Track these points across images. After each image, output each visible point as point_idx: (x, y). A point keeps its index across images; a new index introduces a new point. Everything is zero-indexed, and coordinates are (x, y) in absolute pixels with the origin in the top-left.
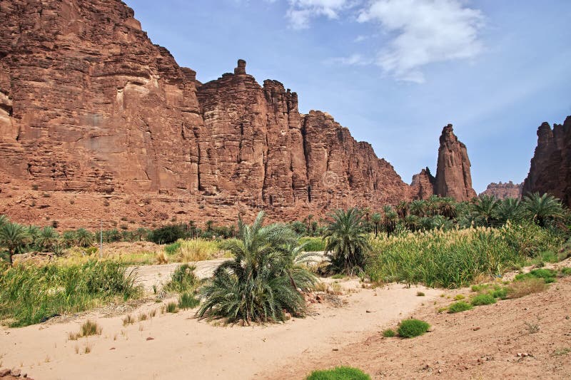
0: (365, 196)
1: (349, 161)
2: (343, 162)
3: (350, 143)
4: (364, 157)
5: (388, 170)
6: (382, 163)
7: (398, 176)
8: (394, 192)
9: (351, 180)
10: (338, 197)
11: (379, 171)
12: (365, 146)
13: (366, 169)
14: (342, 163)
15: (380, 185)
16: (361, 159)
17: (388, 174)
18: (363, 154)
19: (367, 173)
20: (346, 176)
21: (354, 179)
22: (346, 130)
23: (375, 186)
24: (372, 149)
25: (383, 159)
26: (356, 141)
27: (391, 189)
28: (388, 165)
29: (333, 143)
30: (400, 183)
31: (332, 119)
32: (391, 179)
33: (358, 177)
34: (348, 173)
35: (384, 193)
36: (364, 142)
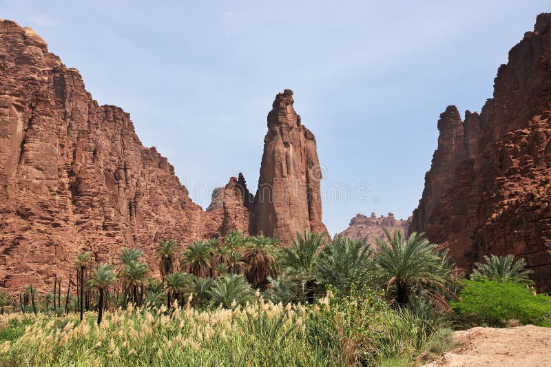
0: (105, 228)
1: (74, 145)
2: (62, 146)
3: (82, 106)
4: (113, 140)
5: (161, 173)
6: (151, 156)
7: (183, 189)
8: (173, 221)
9: (76, 189)
10: (43, 228)
11: (143, 175)
12: (115, 116)
13: (114, 168)
14: (57, 150)
15: (142, 205)
16: (105, 144)
17: (162, 181)
18: (110, 132)
19: (115, 178)
20: (65, 180)
21: (83, 188)
22: (74, 74)
23: (132, 206)
24: (131, 124)
25: (153, 149)
26: (95, 103)
27: (167, 215)
28: (162, 162)
29: (38, 99)
30: (185, 204)
31: (43, 46)
32: (167, 194)
33: (94, 182)
34: (71, 173)
35: (151, 224)
36: (113, 107)
